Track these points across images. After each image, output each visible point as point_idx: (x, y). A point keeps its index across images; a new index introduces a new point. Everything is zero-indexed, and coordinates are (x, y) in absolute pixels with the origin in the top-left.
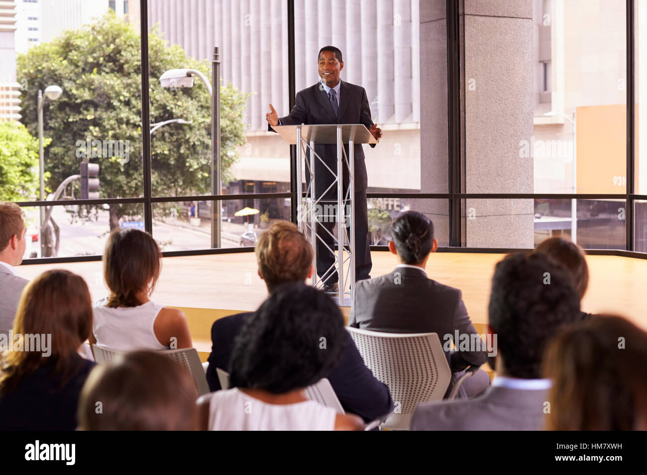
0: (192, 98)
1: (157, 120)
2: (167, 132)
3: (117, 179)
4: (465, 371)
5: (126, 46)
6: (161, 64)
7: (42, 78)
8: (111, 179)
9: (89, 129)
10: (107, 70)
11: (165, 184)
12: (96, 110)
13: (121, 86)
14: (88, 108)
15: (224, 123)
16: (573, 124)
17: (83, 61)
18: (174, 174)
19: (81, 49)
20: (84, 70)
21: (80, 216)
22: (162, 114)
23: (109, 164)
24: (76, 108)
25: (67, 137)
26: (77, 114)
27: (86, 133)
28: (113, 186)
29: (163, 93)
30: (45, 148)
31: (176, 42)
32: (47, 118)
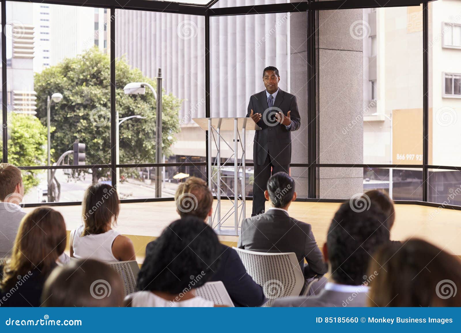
0: (147, 102)
1: (123, 116)
2: (130, 124)
3: (98, 153)
4: (313, 278)
5: (104, 68)
6: (127, 80)
7: (51, 89)
8: (94, 153)
9: (80, 121)
10: (92, 83)
11: (128, 157)
12: (85, 109)
13: (101, 94)
14: (80, 108)
15: (167, 119)
16: (390, 121)
17: (76, 78)
18: (134, 151)
19: (76, 70)
20: (77, 83)
21: (73, 177)
22: (127, 112)
23: (92, 144)
24: (72, 108)
25: (66, 126)
26: (73, 112)
27: (78, 124)
28: (95, 158)
29: (128, 99)
30: (51, 133)
31: (137, 67)
32: (53, 114)
